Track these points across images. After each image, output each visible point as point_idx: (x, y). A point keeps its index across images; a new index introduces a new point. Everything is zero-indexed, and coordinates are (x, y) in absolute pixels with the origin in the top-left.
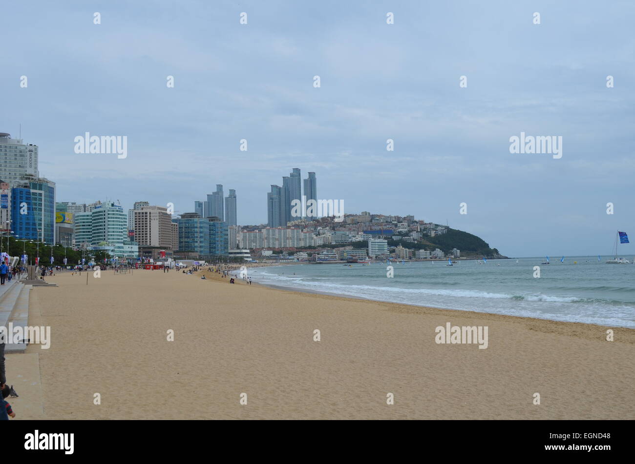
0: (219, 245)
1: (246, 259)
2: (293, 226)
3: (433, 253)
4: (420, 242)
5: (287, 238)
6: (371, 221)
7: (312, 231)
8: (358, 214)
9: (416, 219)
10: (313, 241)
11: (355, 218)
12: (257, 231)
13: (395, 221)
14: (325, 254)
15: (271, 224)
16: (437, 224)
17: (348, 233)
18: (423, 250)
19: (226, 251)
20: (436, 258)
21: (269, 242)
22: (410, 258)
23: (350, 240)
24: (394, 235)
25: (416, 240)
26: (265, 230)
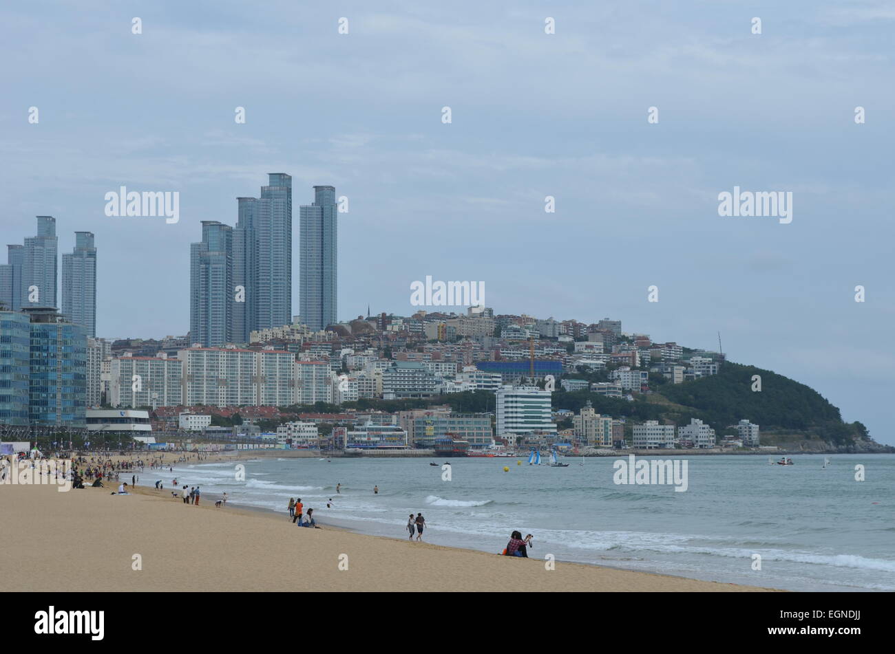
0: (58, 396)
1: (139, 439)
2: (271, 343)
3: (684, 430)
4: (644, 398)
5: (254, 380)
6: (497, 333)
7: (326, 359)
8: (457, 313)
9: (627, 331)
10: (329, 388)
11: (450, 324)
12: (165, 356)
13: (567, 334)
14: (370, 429)
15: (201, 332)
16: (687, 347)
17: (430, 367)
18: (655, 423)
19: (78, 413)
20: (691, 445)
21: (197, 391)
22: (618, 445)
23: (439, 387)
24: (567, 376)
25: (630, 392)
26: (187, 352)
